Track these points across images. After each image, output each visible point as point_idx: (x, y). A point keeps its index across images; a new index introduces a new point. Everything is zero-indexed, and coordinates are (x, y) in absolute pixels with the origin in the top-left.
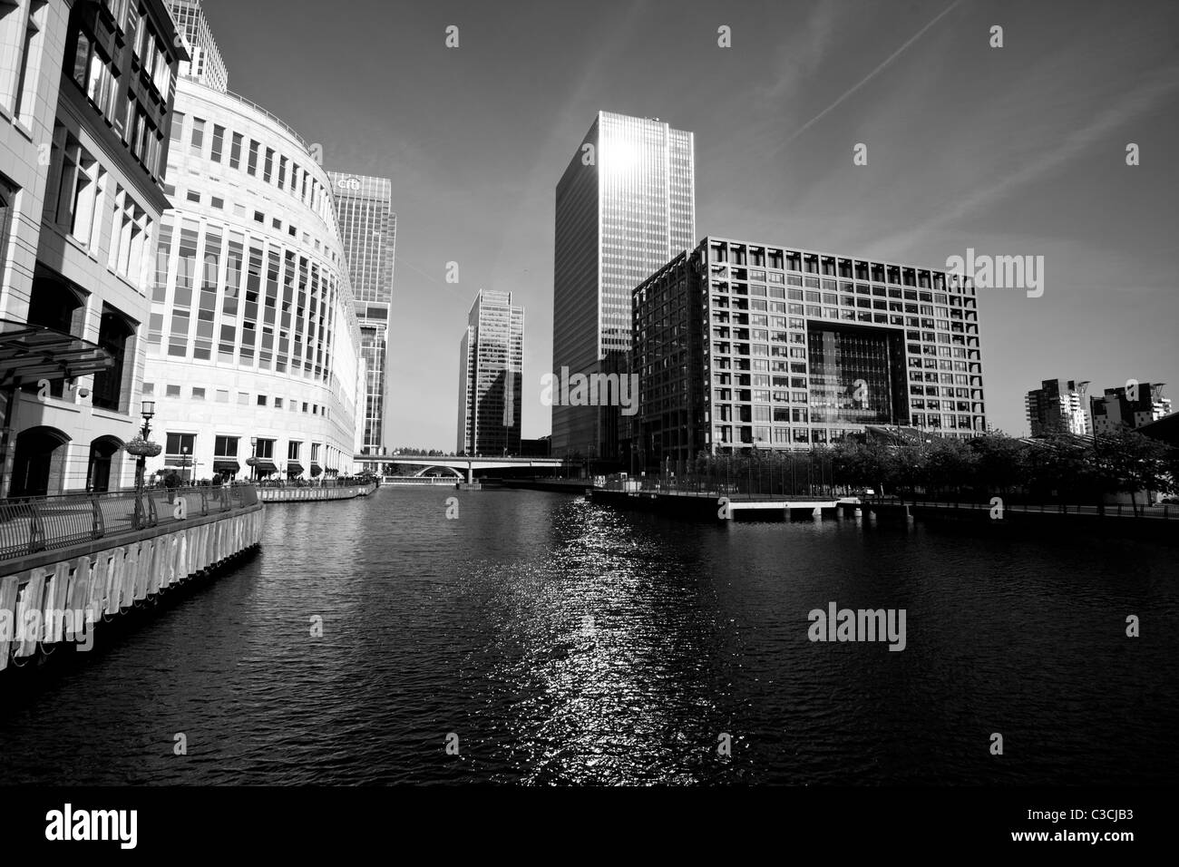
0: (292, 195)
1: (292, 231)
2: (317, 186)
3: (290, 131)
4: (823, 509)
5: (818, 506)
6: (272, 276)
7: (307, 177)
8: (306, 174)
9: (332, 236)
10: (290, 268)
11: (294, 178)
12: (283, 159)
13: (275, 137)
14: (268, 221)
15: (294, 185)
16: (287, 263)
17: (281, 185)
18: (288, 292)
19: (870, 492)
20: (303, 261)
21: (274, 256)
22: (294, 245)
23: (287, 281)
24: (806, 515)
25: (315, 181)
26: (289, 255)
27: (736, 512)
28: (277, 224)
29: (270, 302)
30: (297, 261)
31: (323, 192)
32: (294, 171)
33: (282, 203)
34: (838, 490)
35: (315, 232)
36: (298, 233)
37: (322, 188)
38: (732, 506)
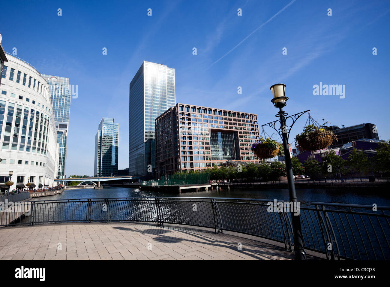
0: (34, 89)
1: (34, 102)
2: (43, 86)
3: (33, 67)
4: (208, 187)
5: (207, 187)
6: (26, 118)
8: (39, 82)
9: (48, 104)
10: (33, 115)
11: (35, 84)
12: (31, 77)
13: (28, 70)
14: (24, 99)
15: (34, 86)
16: (31, 113)
17: (29, 86)
18: (31, 124)
20: (38, 113)
21: (26, 111)
22: (34, 107)
23: (31, 119)
24: (203, 189)
25: (42, 85)
26: (32, 110)
27: (182, 190)
28: (28, 100)
29: (24, 127)
30: (35, 113)
31: (45, 88)
32: (35, 81)
33: (29, 92)
34: (213, 181)
35: (42, 102)
36: (36, 103)
37: (45, 87)
38: (181, 188)
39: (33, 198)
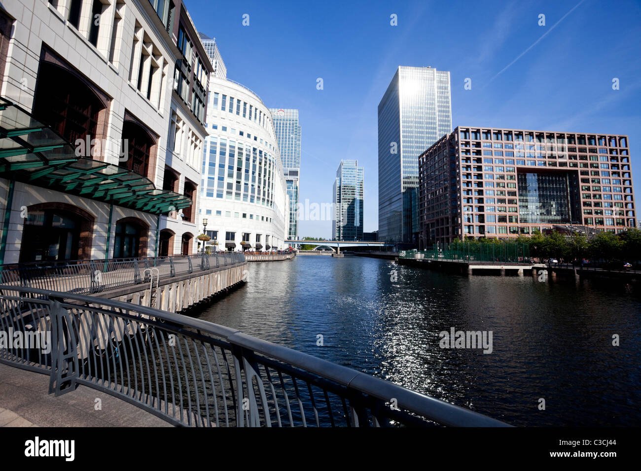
0: (255, 122)
1: (255, 139)
2: (266, 117)
3: (253, 93)
4: (524, 270)
5: (521, 268)
6: (248, 159)
7: (261, 113)
8: (261, 112)
9: (272, 140)
10: (255, 155)
11: (256, 114)
12: (251, 106)
13: (247, 97)
14: (245, 135)
15: (255, 118)
16: (253, 153)
17: (250, 118)
18: (254, 166)
19: (555, 261)
20: (261, 152)
21: (248, 151)
22: (256, 145)
23: (254, 161)
24: (515, 273)
25: (264, 115)
26: (255, 149)
27: (474, 270)
28: (249, 136)
29: (247, 171)
30: (258, 152)
31: (268, 119)
32: (256, 111)
33: (250, 126)
35: (266, 138)
36: (258, 139)
37: (268, 118)
38: (471, 267)
39: (248, 261)
